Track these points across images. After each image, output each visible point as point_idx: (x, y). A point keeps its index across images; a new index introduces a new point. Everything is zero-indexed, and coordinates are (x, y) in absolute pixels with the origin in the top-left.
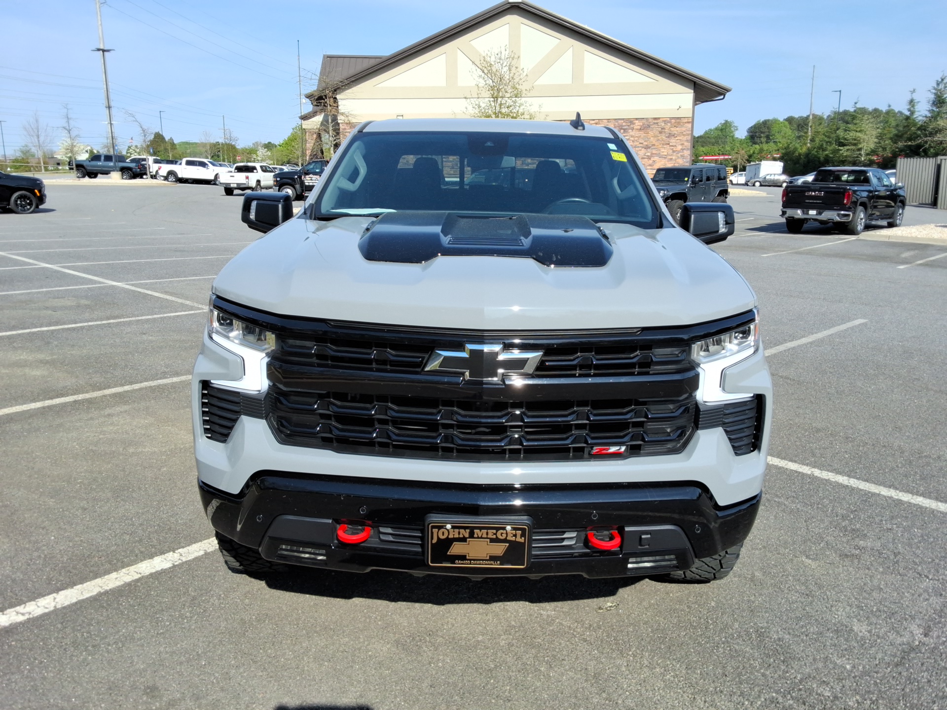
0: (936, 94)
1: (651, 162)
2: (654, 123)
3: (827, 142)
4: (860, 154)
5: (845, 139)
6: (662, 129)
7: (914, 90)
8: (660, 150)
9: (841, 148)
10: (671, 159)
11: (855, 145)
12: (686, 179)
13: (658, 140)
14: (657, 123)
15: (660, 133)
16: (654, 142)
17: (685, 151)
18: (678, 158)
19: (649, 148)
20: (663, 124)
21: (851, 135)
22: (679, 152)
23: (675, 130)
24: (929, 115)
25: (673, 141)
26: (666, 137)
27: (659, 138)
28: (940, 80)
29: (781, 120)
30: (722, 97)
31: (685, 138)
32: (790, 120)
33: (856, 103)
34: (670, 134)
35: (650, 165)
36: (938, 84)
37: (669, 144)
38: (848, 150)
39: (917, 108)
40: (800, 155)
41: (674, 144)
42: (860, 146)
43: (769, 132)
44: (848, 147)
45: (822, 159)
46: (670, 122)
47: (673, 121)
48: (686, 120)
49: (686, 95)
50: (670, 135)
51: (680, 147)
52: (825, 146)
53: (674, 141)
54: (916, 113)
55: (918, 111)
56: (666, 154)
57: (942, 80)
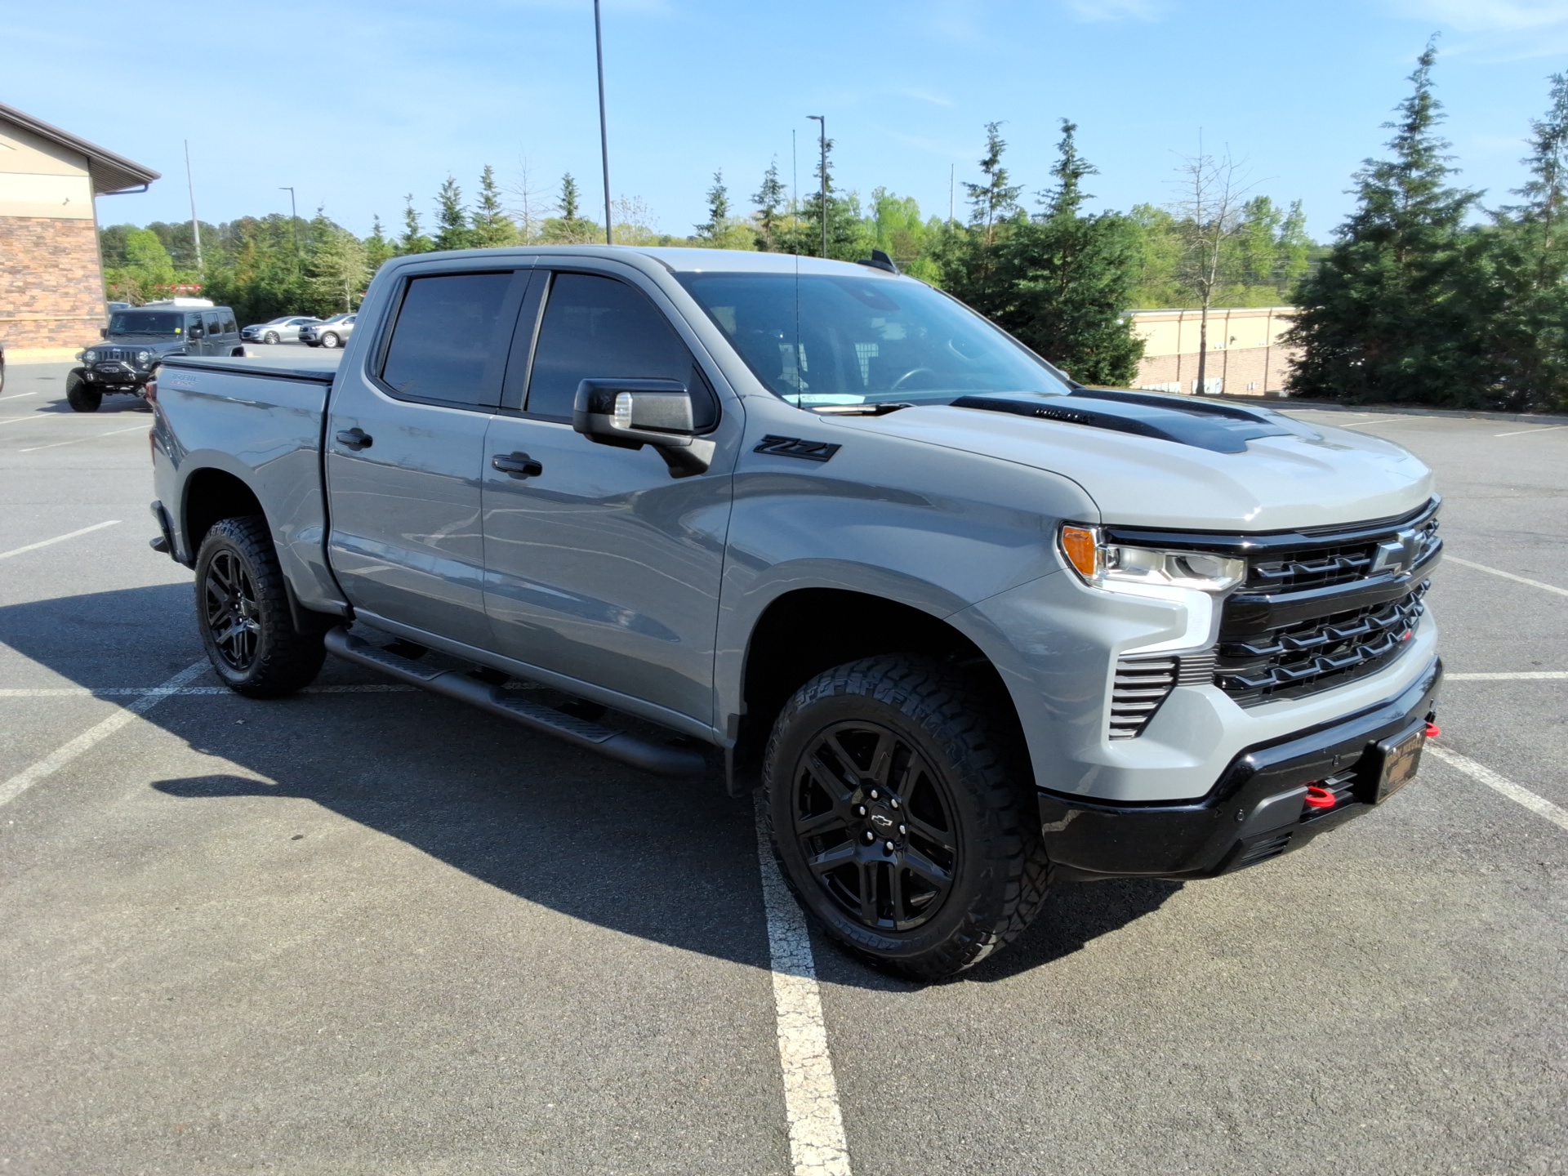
0: (445, 204)
1: (26, 298)
2: (21, 227)
3: (283, 269)
4: (344, 290)
5: (316, 266)
6: (39, 238)
7: (411, 196)
8: (41, 277)
9: (314, 280)
10: (67, 294)
11: (332, 275)
12: (178, 330)
13: (34, 258)
14: (27, 227)
15: (37, 245)
16: (26, 262)
17: (91, 280)
18: (80, 291)
19: (19, 272)
20: (39, 230)
21: (325, 259)
22: (79, 281)
23: (65, 242)
24: (439, 233)
25: (64, 261)
26: (50, 253)
27: (35, 254)
28: (447, 184)
29: (142, 227)
30: (142, 187)
31: (87, 256)
32: (158, 229)
33: (320, 210)
34: (56, 247)
35: (27, 304)
36: (445, 190)
37: (57, 266)
38: (324, 283)
39: (420, 222)
40: (238, 289)
41: (68, 266)
42: (343, 277)
43: (124, 248)
44: (322, 279)
45: (280, 296)
46: (53, 227)
47: (58, 224)
48: (83, 225)
49: (78, 180)
50: (57, 251)
51: (79, 273)
52: (281, 275)
53: (66, 260)
54: (420, 230)
55: (423, 228)
56: (54, 283)
57: (450, 184)
